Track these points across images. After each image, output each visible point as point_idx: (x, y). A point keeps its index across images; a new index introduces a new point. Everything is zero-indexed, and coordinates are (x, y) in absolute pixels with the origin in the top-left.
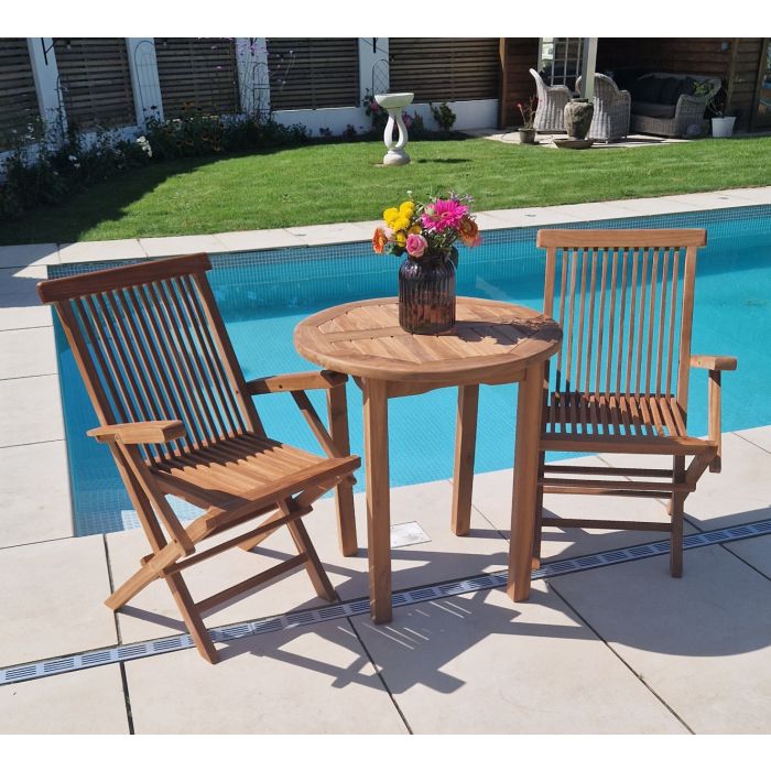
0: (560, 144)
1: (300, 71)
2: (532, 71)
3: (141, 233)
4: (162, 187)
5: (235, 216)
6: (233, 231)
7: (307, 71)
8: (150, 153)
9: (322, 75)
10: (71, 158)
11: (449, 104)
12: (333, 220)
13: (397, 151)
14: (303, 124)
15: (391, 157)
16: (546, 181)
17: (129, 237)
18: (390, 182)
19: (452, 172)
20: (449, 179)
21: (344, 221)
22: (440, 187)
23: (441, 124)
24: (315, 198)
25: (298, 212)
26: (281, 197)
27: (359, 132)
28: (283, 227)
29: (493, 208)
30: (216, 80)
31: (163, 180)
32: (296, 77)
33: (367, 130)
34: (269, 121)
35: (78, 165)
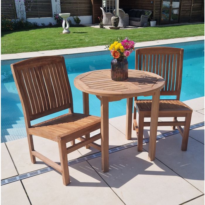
0: (111, 28)
1: (35, 7)
2: (101, 8)
5: (22, 48)
7: (36, 7)
9: (41, 8)
11: (78, 17)
12: (52, 49)
13: (66, 29)
14: (37, 22)
15: (65, 31)
16: (110, 38)
18: (66, 38)
19: (83, 35)
20: (83, 37)
21: (55, 49)
22: (81, 39)
23: (76, 23)
24: (45, 43)
25: (41, 47)
26: (34, 42)
27: (53, 24)
28: (37, 51)
29: (97, 45)
30: (9, 9)
32: (33, 8)
33: (55, 24)
34: (26, 21)
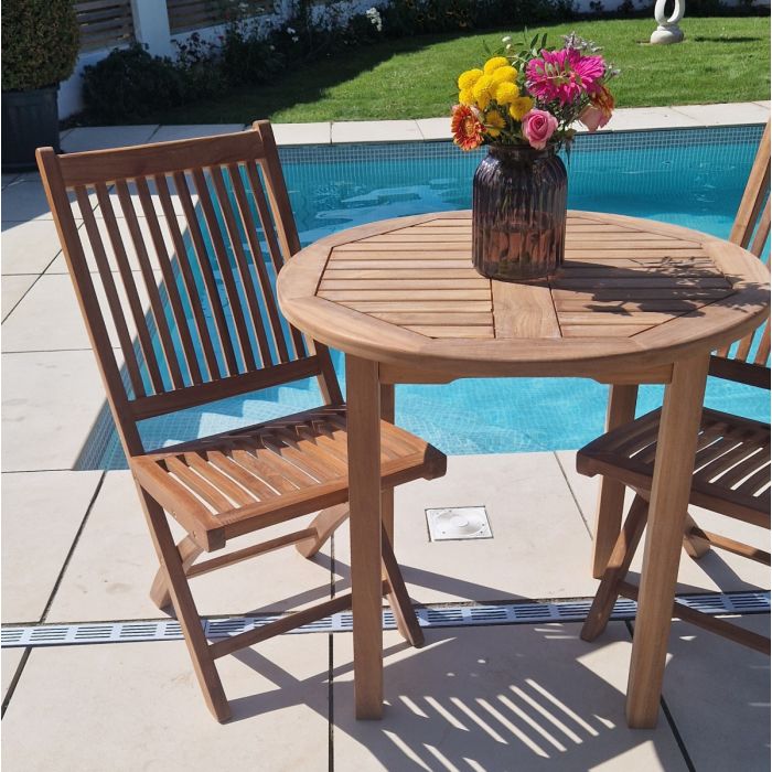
3: (339, 115)
4: (385, 65)
6: (440, 116)
8: (379, 27)
10: (290, 30)
13: (668, 27)
15: (660, 33)
17: (324, 120)
18: (648, 64)
19: (731, 52)
20: (724, 60)
31: (387, 57)
35: (296, 39)
